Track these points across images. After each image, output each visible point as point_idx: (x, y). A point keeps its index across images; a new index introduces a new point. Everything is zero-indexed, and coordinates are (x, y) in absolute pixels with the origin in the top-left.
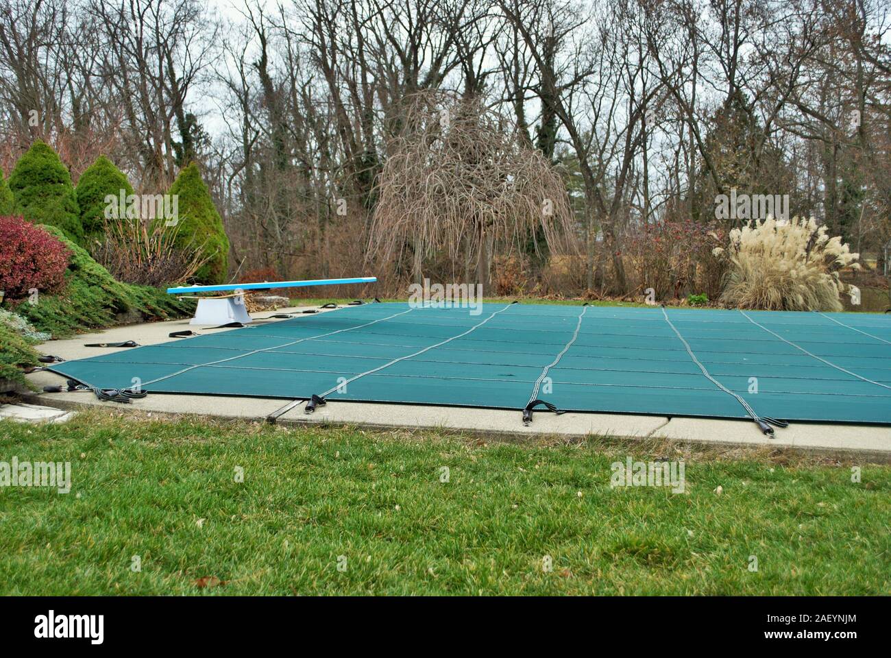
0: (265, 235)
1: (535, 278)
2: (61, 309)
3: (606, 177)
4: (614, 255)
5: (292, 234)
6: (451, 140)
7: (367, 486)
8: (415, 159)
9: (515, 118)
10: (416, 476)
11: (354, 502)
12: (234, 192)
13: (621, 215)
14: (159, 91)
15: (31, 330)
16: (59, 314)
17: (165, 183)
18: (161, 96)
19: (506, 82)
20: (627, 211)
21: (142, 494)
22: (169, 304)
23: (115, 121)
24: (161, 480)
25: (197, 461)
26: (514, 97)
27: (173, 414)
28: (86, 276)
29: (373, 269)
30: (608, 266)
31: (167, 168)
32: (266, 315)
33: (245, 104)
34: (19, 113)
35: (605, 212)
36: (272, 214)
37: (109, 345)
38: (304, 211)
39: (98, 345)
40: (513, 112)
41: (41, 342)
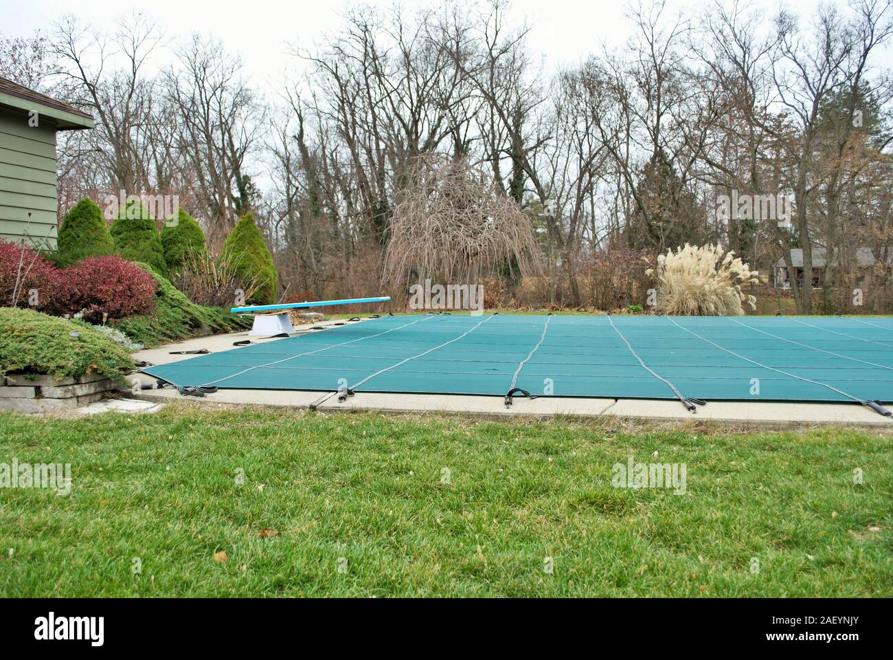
0: (304, 266)
1: (511, 295)
2: (151, 326)
3: (563, 217)
4: (571, 276)
5: (325, 265)
6: (445, 191)
7: (387, 457)
8: (417, 206)
9: (493, 174)
10: (424, 448)
11: (378, 470)
12: (280, 234)
13: (575, 246)
14: (222, 158)
15: (128, 341)
16: (149, 330)
17: (227, 228)
18: (224, 162)
19: (486, 146)
20: (579, 242)
21: (217, 466)
22: (232, 321)
23: (189, 182)
24: (230, 455)
25: (257, 440)
26: (492, 158)
27: (238, 405)
28: (169, 300)
29: (387, 290)
30: (566, 285)
31: (229, 216)
32: (306, 327)
33: (287, 166)
34: (116, 177)
35: (563, 243)
36: (309, 250)
37: (187, 353)
38: (333, 247)
39: (180, 353)
40: (491, 168)
41: (136, 351)
